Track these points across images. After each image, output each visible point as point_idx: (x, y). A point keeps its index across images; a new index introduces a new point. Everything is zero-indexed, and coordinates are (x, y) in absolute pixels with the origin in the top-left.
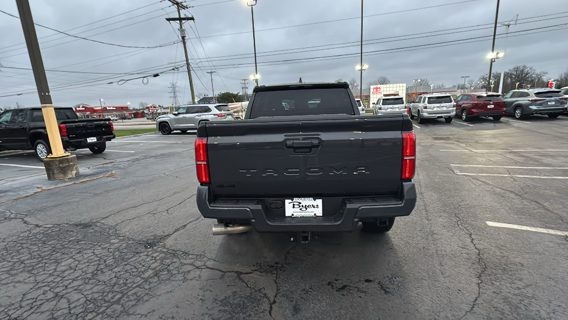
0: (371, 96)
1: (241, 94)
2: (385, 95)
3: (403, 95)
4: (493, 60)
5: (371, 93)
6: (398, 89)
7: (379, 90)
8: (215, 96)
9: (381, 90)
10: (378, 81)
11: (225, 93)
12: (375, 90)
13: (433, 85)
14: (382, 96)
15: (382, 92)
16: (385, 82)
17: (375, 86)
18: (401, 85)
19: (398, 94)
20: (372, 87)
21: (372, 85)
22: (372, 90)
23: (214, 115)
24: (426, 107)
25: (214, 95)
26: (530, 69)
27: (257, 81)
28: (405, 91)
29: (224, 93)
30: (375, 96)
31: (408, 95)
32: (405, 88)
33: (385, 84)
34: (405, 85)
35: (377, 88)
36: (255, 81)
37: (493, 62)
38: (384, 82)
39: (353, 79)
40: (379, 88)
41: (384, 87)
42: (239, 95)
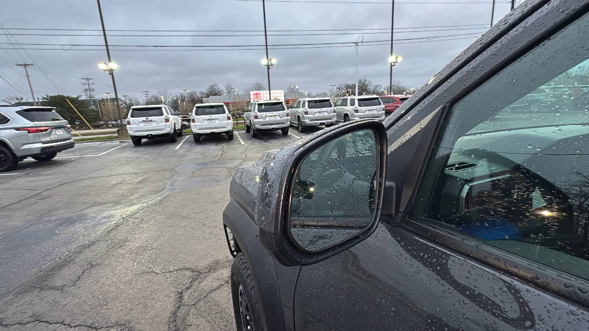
1: (83, 98)
3: (281, 99)
4: (393, 64)
5: (251, 99)
6: (277, 95)
7: (258, 96)
8: (37, 100)
9: (262, 96)
10: (254, 88)
11: (55, 97)
12: (255, 95)
13: (307, 92)
15: (262, 98)
16: (261, 89)
17: (255, 92)
18: (279, 91)
20: (252, 93)
21: (252, 91)
22: (252, 96)
23: (17, 129)
24: (358, 110)
25: (34, 100)
26: (369, 82)
27: (112, 72)
29: (53, 95)
31: (287, 102)
32: (283, 95)
33: (262, 90)
34: (282, 91)
35: (257, 94)
36: (108, 72)
37: (393, 66)
38: (259, 89)
39: (229, 85)
40: (259, 94)
41: (264, 93)
42: (80, 99)
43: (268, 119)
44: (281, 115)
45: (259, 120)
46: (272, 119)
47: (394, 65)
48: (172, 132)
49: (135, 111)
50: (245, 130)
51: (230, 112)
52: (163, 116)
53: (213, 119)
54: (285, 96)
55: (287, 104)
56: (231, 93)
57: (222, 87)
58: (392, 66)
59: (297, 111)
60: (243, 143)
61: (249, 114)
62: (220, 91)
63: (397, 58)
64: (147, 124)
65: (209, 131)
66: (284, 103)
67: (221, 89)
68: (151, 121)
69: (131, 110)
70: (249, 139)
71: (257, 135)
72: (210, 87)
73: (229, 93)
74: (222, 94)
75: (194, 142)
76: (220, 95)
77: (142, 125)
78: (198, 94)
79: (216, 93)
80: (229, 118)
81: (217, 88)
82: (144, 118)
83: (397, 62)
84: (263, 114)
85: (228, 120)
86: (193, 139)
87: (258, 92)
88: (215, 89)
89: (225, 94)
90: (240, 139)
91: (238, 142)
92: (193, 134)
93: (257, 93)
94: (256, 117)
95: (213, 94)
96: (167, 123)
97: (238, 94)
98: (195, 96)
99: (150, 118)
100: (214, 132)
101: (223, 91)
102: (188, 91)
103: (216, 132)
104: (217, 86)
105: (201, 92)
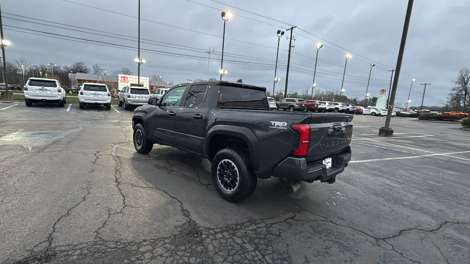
0: (119, 84)
2: (132, 85)
3: (146, 86)
5: (119, 81)
6: (142, 81)
7: (126, 79)
9: (129, 79)
10: (121, 71)
12: (123, 79)
14: (129, 85)
15: (129, 81)
17: (123, 75)
18: (145, 78)
19: (143, 86)
20: (120, 75)
22: (120, 78)
28: (148, 84)
30: (123, 83)
31: (151, 87)
32: (148, 81)
33: (129, 75)
34: (148, 78)
38: (127, 73)
39: (96, 65)
40: (127, 77)
43: (137, 98)
44: (146, 97)
45: (131, 99)
46: (140, 99)
47: (223, 76)
48: (62, 99)
49: (32, 81)
50: (118, 104)
51: (110, 91)
52: (57, 88)
53: (97, 94)
54: (150, 82)
55: (151, 89)
56: (98, 72)
57: (89, 66)
58: (221, 76)
59: (157, 96)
60: (118, 112)
61: (124, 94)
62: (87, 69)
63: (224, 71)
64: (42, 92)
65: (94, 102)
66: (148, 90)
67: (87, 67)
68: (46, 90)
69: (29, 81)
70: (122, 110)
71: (128, 108)
72: (77, 64)
73: (96, 72)
74: (89, 72)
75: (79, 108)
76: (86, 73)
77: (38, 92)
78: (62, 69)
79: (82, 70)
80: (109, 95)
81: (84, 66)
82: (40, 87)
83: (224, 74)
84: (134, 95)
85: (108, 96)
86: (79, 106)
87: (126, 76)
88: (82, 67)
89: (91, 73)
90: (115, 109)
91: (114, 111)
92: (80, 103)
93: (124, 77)
94: (129, 97)
95: (79, 70)
96: (59, 93)
97: (105, 75)
98: (59, 69)
99: (45, 88)
100: (98, 103)
101: (90, 69)
102: (55, 65)
103: (99, 103)
104: (83, 64)
105: (65, 67)
